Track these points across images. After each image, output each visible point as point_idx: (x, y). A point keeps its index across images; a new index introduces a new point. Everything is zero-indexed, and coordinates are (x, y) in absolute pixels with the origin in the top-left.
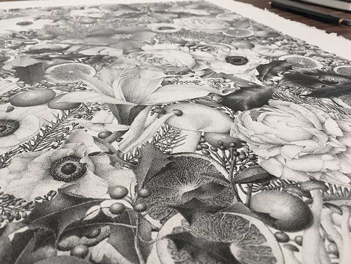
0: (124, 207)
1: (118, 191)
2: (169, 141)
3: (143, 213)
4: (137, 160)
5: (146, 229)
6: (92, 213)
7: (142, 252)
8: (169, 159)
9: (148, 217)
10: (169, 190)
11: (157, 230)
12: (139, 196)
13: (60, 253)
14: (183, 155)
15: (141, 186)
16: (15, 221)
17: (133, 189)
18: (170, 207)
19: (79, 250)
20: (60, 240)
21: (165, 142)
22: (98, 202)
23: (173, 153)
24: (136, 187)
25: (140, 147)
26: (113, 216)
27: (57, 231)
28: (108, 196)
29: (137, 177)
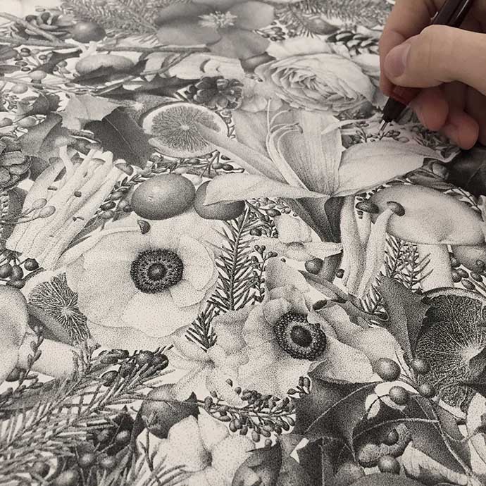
0: (407, 394)
1: (386, 368)
2: (410, 267)
3: (435, 399)
4: (383, 310)
5: (451, 424)
6: (372, 405)
7: (460, 455)
8: (426, 301)
9: (442, 403)
10: (450, 357)
11: (462, 422)
12: (417, 372)
13: (368, 471)
14: (441, 293)
15: (410, 355)
17: (402, 361)
18: (462, 384)
19: (387, 463)
20: (357, 454)
21: (405, 271)
22: (370, 388)
23: (425, 290)
24: (405, 357)
25: (375, 284)
26: (402, 408)
27: (346, 440)
28: (377, 378)
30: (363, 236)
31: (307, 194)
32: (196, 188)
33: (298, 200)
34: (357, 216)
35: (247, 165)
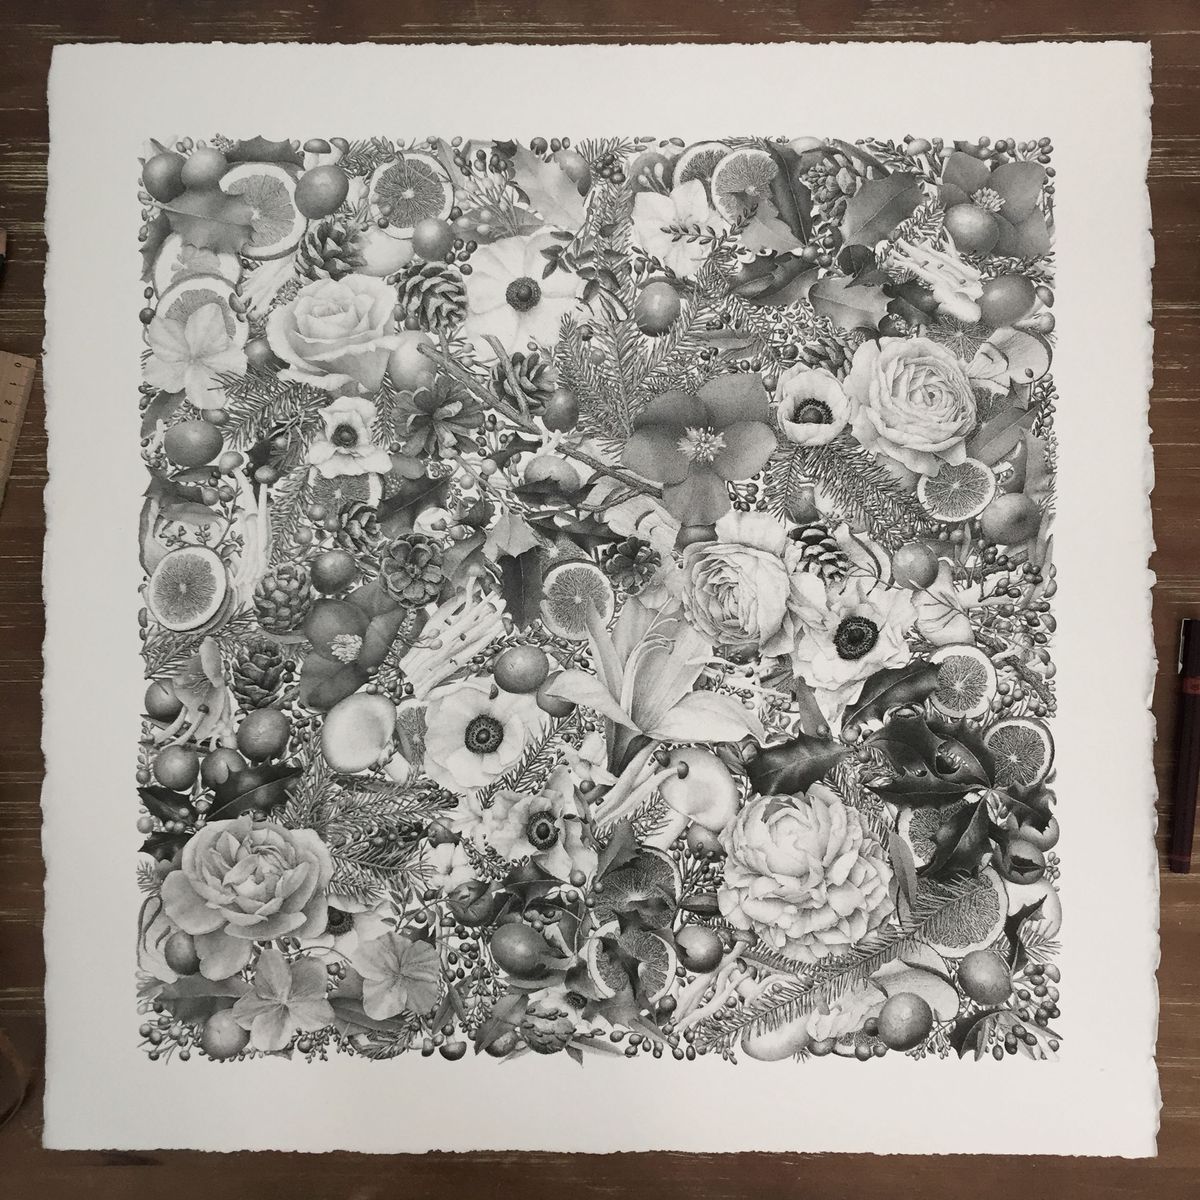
0: (578, 898)
1: (578, 878)
2: (649, 822)
3: (590, 909)
4: (606, 842)
5: (587, 925)
6: (553, 893)
7: (578, 943)
8: (638, 851)
9: (592, 915)
10: (621, 893)
11: (595, 929)
12: (594, 890)
13: (525, 922)
14: (653, 851)
15: (598, 878)
16: (496, 879)
17: (591, 879)
18: (614, 911)
19: (538, 924)
20: (526, 911)
21: (643, 824)
22: (559, 883)
23: (645, 844)
24: (595, 878)
25: (616, 822)
26: (568, 903)
27: (525, 902)
28: (568, 880)
29: (599, 865)
30: (638, 780)
31: (626, 722)
32: (550, 673)
33: (616, 723)
34: (649, 761)
35: (602, 671)
